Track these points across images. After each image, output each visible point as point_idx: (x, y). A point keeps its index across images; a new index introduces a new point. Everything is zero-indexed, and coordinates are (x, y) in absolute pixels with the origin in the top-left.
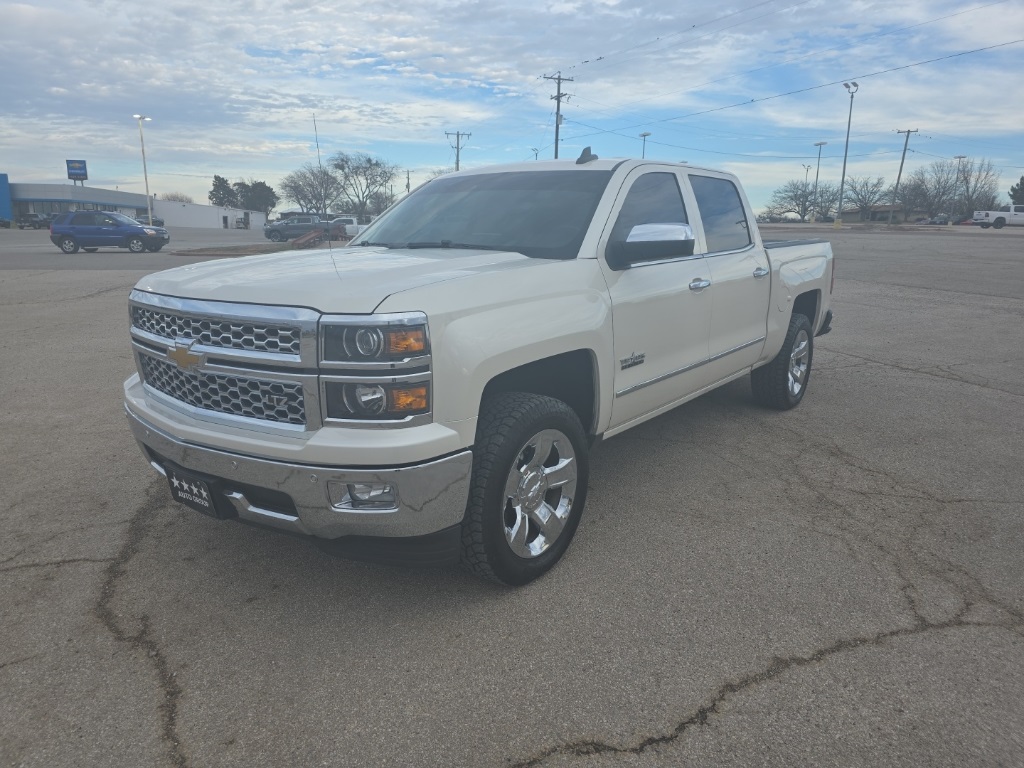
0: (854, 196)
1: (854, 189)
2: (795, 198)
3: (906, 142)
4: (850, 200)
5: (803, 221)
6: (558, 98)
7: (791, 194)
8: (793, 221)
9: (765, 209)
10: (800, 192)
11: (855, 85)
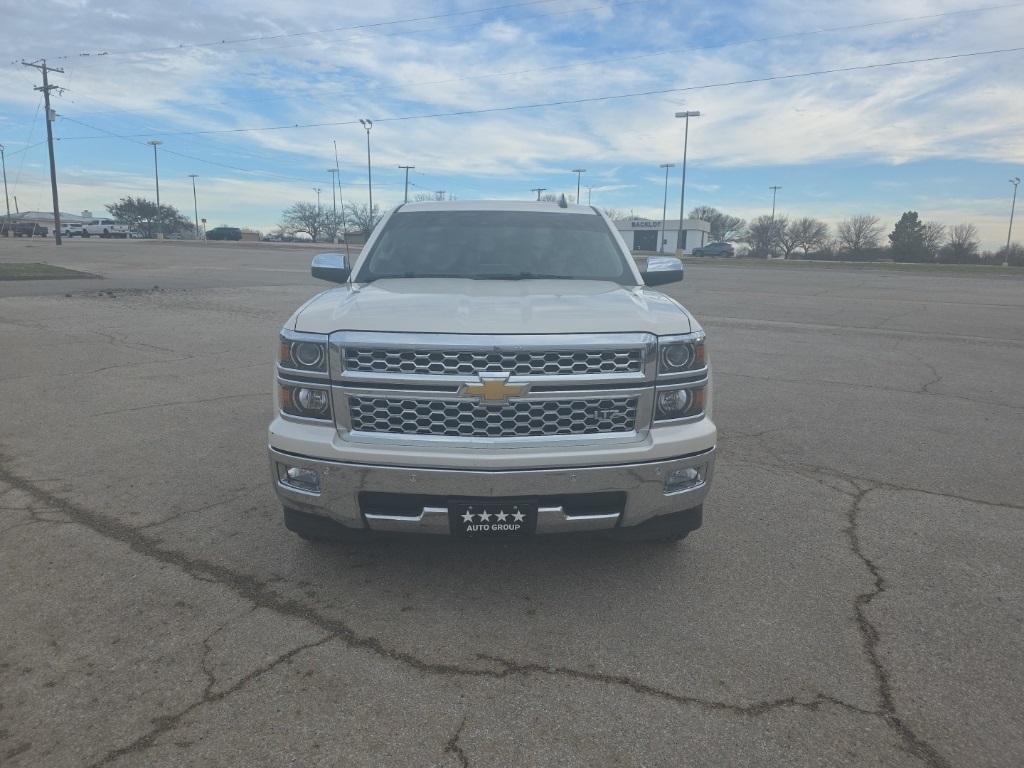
0: (356, 220)
1: (356, 213)
2: (304, 218)
3: (407, 177)
4: (354, 223)
5: (314, 241)
6: (46, 89)
7: (300, 215)
8: (307, 241)
9: (277, 228)
10: (307, 214)
11: (369, 122)
